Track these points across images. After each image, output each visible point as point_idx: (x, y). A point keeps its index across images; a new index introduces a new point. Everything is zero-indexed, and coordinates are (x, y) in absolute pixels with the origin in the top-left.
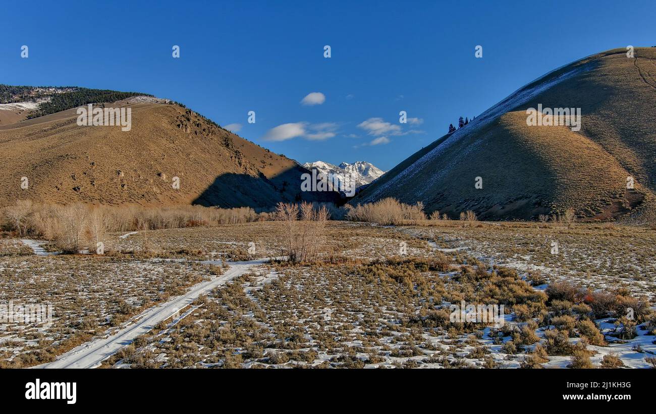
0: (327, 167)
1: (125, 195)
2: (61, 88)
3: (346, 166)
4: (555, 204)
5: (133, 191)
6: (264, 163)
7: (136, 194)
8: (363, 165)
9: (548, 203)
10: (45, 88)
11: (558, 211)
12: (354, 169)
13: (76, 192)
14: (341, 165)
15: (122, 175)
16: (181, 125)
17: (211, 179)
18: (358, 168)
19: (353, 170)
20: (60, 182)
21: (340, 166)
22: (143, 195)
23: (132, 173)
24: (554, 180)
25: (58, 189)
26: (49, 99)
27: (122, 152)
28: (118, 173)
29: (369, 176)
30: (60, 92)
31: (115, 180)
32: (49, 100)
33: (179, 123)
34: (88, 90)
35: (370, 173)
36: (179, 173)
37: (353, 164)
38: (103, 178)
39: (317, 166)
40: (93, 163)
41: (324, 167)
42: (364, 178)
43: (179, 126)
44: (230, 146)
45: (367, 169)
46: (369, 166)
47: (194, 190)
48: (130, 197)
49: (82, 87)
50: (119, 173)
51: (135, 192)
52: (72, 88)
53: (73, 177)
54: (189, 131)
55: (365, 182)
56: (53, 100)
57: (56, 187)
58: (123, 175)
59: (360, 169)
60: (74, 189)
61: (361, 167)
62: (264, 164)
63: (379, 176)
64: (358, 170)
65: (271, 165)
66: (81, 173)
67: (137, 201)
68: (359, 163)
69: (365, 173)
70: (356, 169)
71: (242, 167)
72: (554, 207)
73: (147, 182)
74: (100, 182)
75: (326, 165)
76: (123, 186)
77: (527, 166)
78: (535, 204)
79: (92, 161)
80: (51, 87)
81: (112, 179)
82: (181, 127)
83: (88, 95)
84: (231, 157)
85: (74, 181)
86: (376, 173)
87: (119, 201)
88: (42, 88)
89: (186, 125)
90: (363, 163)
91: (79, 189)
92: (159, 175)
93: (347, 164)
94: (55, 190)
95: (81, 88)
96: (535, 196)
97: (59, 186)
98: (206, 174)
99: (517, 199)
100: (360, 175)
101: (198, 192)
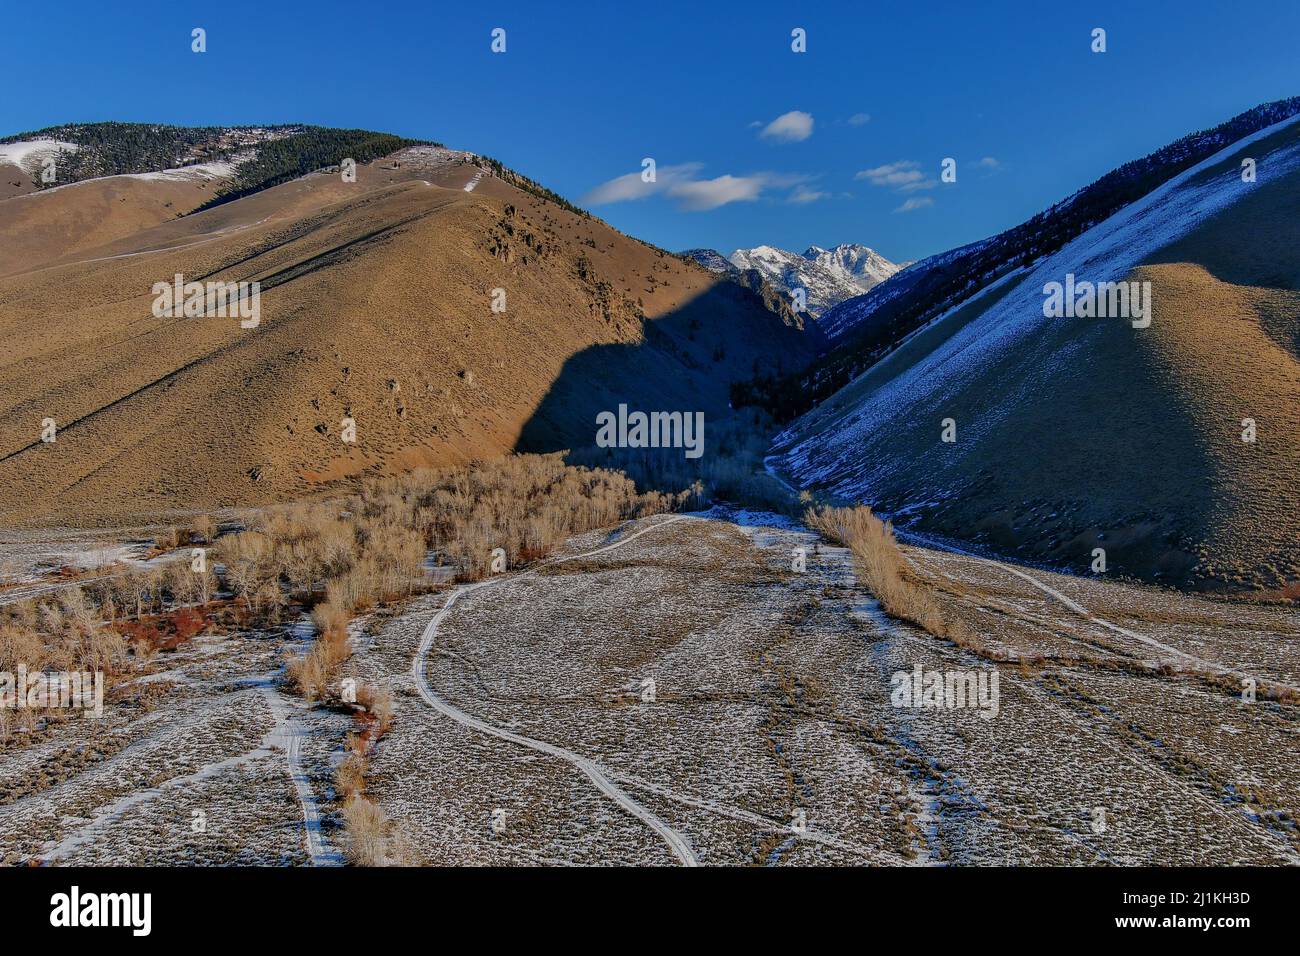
0: (779, 257)
1: (404, 432)
2: (274, 129)
3: (818, 253)
4: (1205, 548)
5: (416, 419)
6: (653, 281)
7: (423, 425)
8: (853, 253)
9: (1193, 543)
10: (245, 129)
11: (1210, 568)
12: (835, 260)
13: (320, 435)
14: (808, 251)
15: (398, 387)
16: (497, 249)
17: (555, 367)
18: (844, 258)
19: (832, 263)
20: (293, 417)
21: (806, 254)
22: (435, 428)
23: (414, 381)
24: (1211, 483)
25: (292, 433)
26: (253, 153)
27: (395, 334)
28: (391, 384)
29: (865, 275)
30: (271, 136)
31: (386, 402)
32: (253, 155)
33: (493, 244)
34: (322, 131)
35: (868, 268)
36: (495, 363)
37: (833, 250)
38: (364, 400)
39: (760, 257)
40: (347, 369)
41: (774, 257)
42: (855, 278)
43: (493, 250)
44: (588, 277)
45: (862, 260)
46: (867, 255)
47: (523, 397)
48: (412, 434)
49: (310, 125)
50: (392, 386)
51: (420, 422)
52: (293, 127)
53: (314, 402)
54: (511, 259)
55: (856, 286)
56: (261, 154)
57: (288, 428)
58: (399, 389)
59: (847, 260)
60: (318, 428)
61: (849, 256)
62: (653, 285)
63: (888, 275)
64: (842, 263)
65: (666, 284)
66: (327, 392)
67: (424, 440)
68: (845, 248)
69: (856, 268)
70: (839, 261)
71: (611, 324)
72: (1203, 555)
73: (442, 396)
74: (360, 409)
75: (776, 254)
76: (400, 412)
77: (1162, 437)
78: (1169, 539)
79: (345, 365)
80: (255, 127)
81: (380, 401)
82: (496, 253)
83: (322, 143)
84: (591, 306)
85: (317, 412)
86: (880, 269)
87: (393, 444)
88: (240, 129)
89: (506, 247)
90: (853, 247)
91: (326, 429)
92: (461, 375)
93: (820, 250)
94: (286, 433)
95: (308, 128)
96: (1169, 517)
97: (292, 425)
98: (544, 356)
99: (1135, 520)
100: (848, 273)
101: (530, 403)
